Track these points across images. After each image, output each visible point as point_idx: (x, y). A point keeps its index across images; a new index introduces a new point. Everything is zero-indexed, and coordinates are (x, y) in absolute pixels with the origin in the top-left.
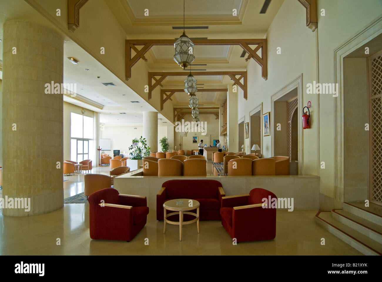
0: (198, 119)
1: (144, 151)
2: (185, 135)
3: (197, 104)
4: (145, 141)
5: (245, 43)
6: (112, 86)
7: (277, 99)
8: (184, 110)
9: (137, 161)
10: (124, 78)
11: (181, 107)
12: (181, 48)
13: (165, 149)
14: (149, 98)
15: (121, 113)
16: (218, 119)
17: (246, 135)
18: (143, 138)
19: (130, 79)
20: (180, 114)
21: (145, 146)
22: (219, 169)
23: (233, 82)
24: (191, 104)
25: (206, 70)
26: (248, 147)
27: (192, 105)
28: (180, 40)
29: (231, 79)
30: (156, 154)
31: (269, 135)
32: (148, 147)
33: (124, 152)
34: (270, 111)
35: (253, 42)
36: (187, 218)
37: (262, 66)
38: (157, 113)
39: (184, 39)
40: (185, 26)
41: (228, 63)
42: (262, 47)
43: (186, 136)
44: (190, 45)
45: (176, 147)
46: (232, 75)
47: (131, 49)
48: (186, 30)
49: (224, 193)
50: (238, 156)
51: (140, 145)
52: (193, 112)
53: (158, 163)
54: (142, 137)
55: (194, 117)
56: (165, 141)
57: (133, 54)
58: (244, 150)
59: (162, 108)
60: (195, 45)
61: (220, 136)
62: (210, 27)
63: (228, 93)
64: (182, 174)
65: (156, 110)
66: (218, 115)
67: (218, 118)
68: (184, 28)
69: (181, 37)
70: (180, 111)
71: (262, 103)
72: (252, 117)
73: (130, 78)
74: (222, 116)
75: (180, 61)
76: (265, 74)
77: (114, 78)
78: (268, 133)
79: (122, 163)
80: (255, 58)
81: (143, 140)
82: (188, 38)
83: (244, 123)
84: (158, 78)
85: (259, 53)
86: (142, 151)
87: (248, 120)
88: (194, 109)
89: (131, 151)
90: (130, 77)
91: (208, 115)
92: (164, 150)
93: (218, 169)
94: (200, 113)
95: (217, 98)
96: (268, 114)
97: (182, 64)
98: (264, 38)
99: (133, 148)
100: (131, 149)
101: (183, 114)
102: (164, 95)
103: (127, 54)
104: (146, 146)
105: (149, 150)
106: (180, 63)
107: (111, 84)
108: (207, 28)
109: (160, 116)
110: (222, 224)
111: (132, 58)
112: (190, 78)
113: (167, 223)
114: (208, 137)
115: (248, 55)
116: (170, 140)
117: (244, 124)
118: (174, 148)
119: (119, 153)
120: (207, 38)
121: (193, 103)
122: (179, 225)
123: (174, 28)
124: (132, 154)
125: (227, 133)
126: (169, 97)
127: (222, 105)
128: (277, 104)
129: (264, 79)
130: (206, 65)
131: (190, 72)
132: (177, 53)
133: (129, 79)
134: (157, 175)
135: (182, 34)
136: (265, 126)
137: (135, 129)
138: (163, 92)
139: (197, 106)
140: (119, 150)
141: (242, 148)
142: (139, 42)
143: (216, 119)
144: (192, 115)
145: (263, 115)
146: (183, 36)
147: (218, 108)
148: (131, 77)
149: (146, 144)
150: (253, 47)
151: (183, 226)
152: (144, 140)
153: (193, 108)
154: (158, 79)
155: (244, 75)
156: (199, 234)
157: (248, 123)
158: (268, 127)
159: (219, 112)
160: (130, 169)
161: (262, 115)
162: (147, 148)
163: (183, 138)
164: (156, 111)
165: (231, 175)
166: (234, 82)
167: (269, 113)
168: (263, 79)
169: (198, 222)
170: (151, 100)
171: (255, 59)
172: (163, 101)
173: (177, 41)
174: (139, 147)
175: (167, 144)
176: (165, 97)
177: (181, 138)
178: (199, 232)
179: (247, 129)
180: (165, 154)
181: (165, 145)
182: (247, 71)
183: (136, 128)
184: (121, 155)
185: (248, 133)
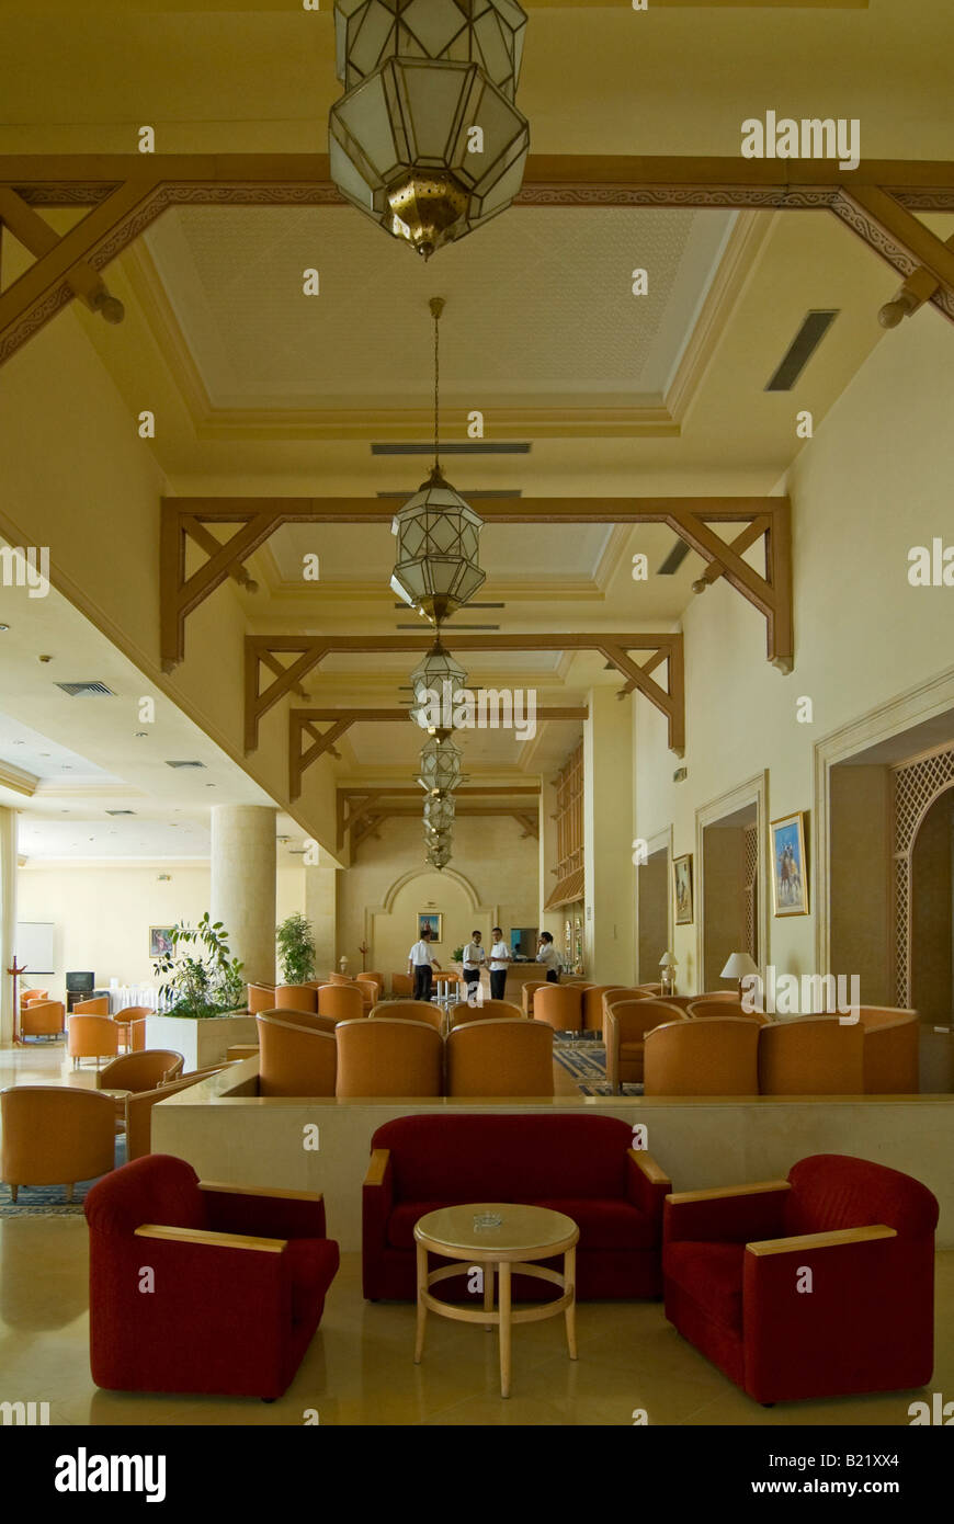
0: (449, 837)
1: (217, 979)
2: (385, 906)
3: (454, 775)
4: (224, 935)
5: (692, 517)
6: (99, 697)
7: (848, 754)
8: (383, 797)
9: (193, 1023)
10: (156, 665)
11: (370, 785)
12: (427, 535)
13: (299, 968)
14: (246, 747)
15: (112, 813)
16: (531, 839)
17: (679, 908)
18: (212, 922)
19: (180, 668)
20: (366, 817)
21: (221, 955)
22: (573, 1062)
23: (618, 678)
24: (430, 773)
25: (497, 628)
26: (690, 962)
27: (432, 780)
28: (420, 499)
29: (609, 667)
30: (276, 992)
31: (802, 914)
32: (235, 961)
33: (114, 982)
34: (808, 805)
35: (728, 509)
36: (529, 1291)
37: (769, 612)
38: (273, 811)
39: (439, 497)
40: (442, 441)
41: (601, 597)
42: (767, 532)
43: (390, 912)
44: (464, 523)
45: (343, 959)
46: (616, 648)
47: (184, 538)
48: (444, 459)
49: (667, 1179)
50: (673, 1007)
51: (200, 951)
52: (427, 809)
53: (335, 1040)
54: (207, 917)
55: (434, 830)
56: (300, 935)
57: (196, 558)
58: (672, 975)
59: (295, 791)
60: (485, 522)
61: (542, 915)
62: (539, 444)
63: (589, 727)
64: (444, 1089)
65: (269, 797)
66: (532, 818)
67: (531, 829)
68: (437, 449)
69: (424, 487)
70: (365, 801)
71: (767, 771)
72: (712, 835)
73: (178, 661)
74: (553, 823)
75: (421, 591)
76: (782, 648)
77: (114, 663)
78: (797, 904)
79: (121, 1032)
80: (739, 579)
81: (213, 930)
82: (456, 492)
83: (670, 858)
84: (287, 659)
85: (755, 557)
86: (207, 978)
87: (688, 843)
88: (441, 795)
89: (165, 978)
90: (180, 658)
91: (487, 821)
92: (295, 972)
93: (567, 1063)
94: (461, 811)
95: (534, 750)
96: (799, 820)
97: (431, 604)
98: (777, 491)
99: (171, 966)
100: (165, 969)
101: (377, 817)
102: (304, 732)
103: (170, 561)
104: (227, 958)
105: (237, 973)
106: (419, 600)
107: (97, 687)
108: (525, 448)
109: (285, 824)
110: (670, 1316)
111: (188, 577)
112: (438, 663)
113: (431, 1314)
114: (488, 916)
115: (707, 565)
116: (321, 929)
117: (666, 861)
118: (338, 964)
119: (93, 987)
120: (519, 492)
121: (440, 769)
122: (498, 1326)
123: (378, 449)
124: (167, 991)
125: (581, 902)
126: (325, 744)
127: (554, 778)
128: (843, 777)
129: (778, 666)
130: (502, 605)
131: (438, 638)
132: (406, 556)
133: (175, 665)
134: (329, 1091)
135: (427, 478)
136: (784, 873)
137: (162, 878)
138: (300, 720)
139: (458, 781)
140: (93, 974)
141: (664, 967)
142: (224, 509)
143: (524, 837)
144: (427, 822)
145: (773, 823)
146: (436, 487)
147: (536, 790)
148: (183, 656)
149: (226, 949)
150: (728, 532)
151: (515, 1329)
152: (217, 932)
153: (437, 791)
154: (287, 668)
155: (671, 648)
156: (574, 1365)
157: (691, 857)
158: (797, 879)
159: (538, 809)
160: (183, 1060)
161: (763, 824)
162: (232, 965)
163: (377, 917)
164: (269, 801)
165: (663, 1093)
166: (625, 680)
167: (806, 816)
168: (772, 671)
169: (570, 1311)
170: (254, 755)
171: (737, 582)
172: (298, 762)
173: (406, 507)
174: (196, 962)
175: (307, 948)
176: (307, 742)
177: (369, 916)
178: (573, 1356)
179: (687, 884)
180: (316, 993)
181: (301, 956)
182: (682, 634)
183: (169, 879)
184: (101, 994)
185: (685, 903)
